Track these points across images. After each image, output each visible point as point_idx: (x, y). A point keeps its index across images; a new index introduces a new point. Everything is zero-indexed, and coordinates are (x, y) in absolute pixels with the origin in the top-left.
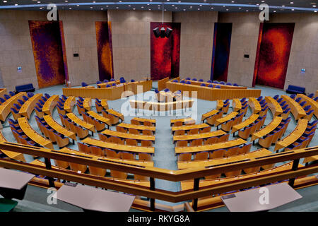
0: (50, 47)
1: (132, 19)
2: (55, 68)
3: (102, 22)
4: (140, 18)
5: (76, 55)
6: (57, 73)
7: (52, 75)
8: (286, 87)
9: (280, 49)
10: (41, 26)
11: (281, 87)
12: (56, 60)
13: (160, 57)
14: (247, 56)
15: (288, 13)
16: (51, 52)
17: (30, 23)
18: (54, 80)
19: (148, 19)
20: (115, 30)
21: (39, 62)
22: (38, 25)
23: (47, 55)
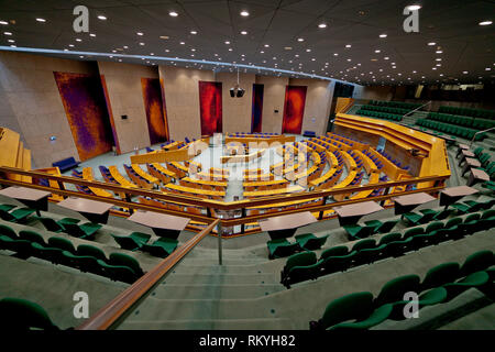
0: (86, 109)
1: (182, 77)
2: (96, 134)
3: (148, 79)
4: (190, 76)
5: (124, 117)
6: (97, 140)
7: (93, 143)
8: (303, 133)
9: (297, 105)
10: (71, 80)
11: (299, 133)
12: (95, 124)
13: (208, 115)
14: (276, 111)
15: (302, 78)
16: (88, 115)
17: (57, 75)
18: (97, 149)
19: (196, 78)
20: (168, 89)
21: (75, 128)
22: (66, 79)
23: (84, 119)
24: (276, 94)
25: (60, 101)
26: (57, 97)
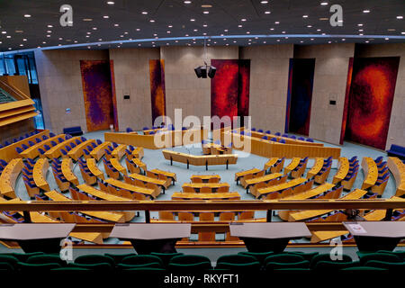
0: (102, 88)
1: (188, 56)
2: (106, 111)
4: (198, 55)
5: (127, 97)
7: (102, 119)
8: (388, 147)
9: (380, 93)
10: (93, 66)
11: (382, 147)
12: (108, 102)
13: (223, 101)
14: (333, 103)
16: (103, 93)
17: (82, 63)
18: (105, 124)
19: (209, 56)
20: (168, 69)
21: (89, 104)
22: (90, 65)
23: (98, 96)
24: (333, 73)
25: (81, 82)
26: (79, 79)
